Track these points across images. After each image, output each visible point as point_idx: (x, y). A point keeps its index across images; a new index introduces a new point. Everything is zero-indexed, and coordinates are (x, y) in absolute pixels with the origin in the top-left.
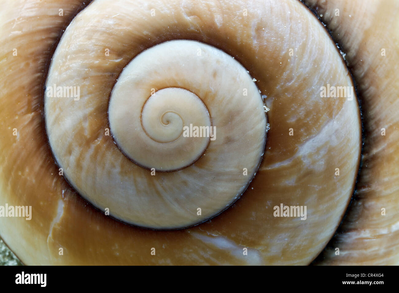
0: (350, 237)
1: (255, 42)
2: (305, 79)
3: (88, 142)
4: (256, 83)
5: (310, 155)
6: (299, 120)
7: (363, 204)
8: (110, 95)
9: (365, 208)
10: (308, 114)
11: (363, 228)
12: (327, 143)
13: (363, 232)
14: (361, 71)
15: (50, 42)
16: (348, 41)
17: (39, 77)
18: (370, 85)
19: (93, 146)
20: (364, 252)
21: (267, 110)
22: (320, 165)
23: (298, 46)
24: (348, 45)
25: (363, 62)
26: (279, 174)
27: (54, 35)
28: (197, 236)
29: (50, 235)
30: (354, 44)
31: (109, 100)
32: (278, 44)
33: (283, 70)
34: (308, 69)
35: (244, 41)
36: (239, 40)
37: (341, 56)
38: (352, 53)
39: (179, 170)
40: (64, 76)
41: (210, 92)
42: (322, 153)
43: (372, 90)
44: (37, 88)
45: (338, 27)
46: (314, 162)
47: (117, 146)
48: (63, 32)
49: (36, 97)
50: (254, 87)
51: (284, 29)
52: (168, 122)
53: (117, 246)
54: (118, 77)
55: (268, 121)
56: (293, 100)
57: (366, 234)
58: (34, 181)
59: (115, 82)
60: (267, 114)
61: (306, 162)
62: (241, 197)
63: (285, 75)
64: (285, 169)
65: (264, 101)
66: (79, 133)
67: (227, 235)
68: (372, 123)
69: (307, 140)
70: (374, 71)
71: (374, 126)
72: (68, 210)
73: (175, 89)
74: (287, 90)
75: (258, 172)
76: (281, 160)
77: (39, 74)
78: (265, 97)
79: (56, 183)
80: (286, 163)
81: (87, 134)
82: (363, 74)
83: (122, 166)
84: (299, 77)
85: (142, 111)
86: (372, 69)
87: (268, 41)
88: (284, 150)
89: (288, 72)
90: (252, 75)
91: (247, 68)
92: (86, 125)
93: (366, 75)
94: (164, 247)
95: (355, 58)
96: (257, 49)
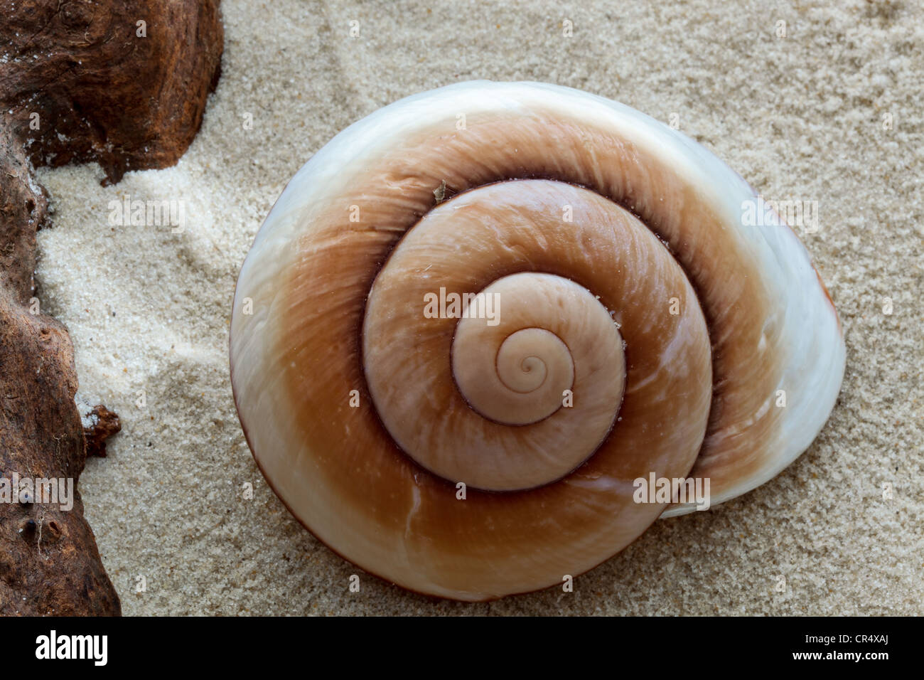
0: (717, 439)
1: (587, 256)
2: (647, 282)
3: (439, 415)
4: (600, 300)
5: (673, 362)
6: (654, 328)
7: (723, 399)
8: (451, 357)
9: (725, 403)
10: (660, 318)
11: (728, 425)
12: (685, 344)
13: (728, 429)
14: (688, 257)
15: (355, 316)
16: (667, 227)
17: (353, 359)
18: (701, 269)
19: (446, 418)
20: (734, 450)
21: (619, 326)
22: (685, 370)
23: (628, 248)
24: (668, 231)
25: (688, 246)
26: (648, 392)
27: (357, 307)
28: (576, 484)
29: (408, 529)
30: (674, 230)
31: (451, 362)
32: (610, 251)
33: (624, 277)
34: (645, 271)
35: (576, 258)
36: (569, 258)
37: (664, 245)
38: (675, 239)
39: (548, 417)
40: (388, 349)
41: (562, 323)
42: (683, 355)
43: (704, 273)
44: (354, 371)
45: (652, 215)
46: (678, 369)
47: (473, 410)
48: (366, 302)
49: (356, 381)
50: (599, 306)
51: (609, 233)
52: (529, 369)
53: (490, 519)
54: (453, 334)
55: (623, 338)
56: (643, 307)
57: (733, 430)
58: (379, 474)
59: (452, 341)
60: (619, 330)
61: (671, 370)
62: (613, 427)
63: (627, 282)
64: (651, 384)
65: (613, 317)
66: (425, 409)
67: (607, 473)
68: (712, 309)
69: (666, 347)
70: (701, 252)
71: (716, 312)
72: (425, 495)
73: (526, 330)
74: (633, 299)
75: (626, 396)
76: (647, 376)
77: (352, 355)
78: (613, 312)
79: (405, 469)
80: (652, 378)
81: (435, 405)
82: (691, 260)
83: (485, 430)
84: (640, 281)
85: (496, 365)
86: (699, 251)
87: (599, 251)
88: (648, 364)
89: (629, 278)
90: (594, 293)
91: (586, 287)
92: (431, 397)
93: (694, 260)
94: (543, 506)
95: (679, 243)
96: (591, 262)
